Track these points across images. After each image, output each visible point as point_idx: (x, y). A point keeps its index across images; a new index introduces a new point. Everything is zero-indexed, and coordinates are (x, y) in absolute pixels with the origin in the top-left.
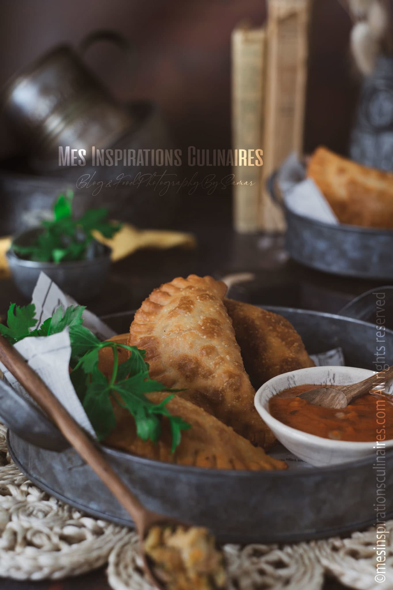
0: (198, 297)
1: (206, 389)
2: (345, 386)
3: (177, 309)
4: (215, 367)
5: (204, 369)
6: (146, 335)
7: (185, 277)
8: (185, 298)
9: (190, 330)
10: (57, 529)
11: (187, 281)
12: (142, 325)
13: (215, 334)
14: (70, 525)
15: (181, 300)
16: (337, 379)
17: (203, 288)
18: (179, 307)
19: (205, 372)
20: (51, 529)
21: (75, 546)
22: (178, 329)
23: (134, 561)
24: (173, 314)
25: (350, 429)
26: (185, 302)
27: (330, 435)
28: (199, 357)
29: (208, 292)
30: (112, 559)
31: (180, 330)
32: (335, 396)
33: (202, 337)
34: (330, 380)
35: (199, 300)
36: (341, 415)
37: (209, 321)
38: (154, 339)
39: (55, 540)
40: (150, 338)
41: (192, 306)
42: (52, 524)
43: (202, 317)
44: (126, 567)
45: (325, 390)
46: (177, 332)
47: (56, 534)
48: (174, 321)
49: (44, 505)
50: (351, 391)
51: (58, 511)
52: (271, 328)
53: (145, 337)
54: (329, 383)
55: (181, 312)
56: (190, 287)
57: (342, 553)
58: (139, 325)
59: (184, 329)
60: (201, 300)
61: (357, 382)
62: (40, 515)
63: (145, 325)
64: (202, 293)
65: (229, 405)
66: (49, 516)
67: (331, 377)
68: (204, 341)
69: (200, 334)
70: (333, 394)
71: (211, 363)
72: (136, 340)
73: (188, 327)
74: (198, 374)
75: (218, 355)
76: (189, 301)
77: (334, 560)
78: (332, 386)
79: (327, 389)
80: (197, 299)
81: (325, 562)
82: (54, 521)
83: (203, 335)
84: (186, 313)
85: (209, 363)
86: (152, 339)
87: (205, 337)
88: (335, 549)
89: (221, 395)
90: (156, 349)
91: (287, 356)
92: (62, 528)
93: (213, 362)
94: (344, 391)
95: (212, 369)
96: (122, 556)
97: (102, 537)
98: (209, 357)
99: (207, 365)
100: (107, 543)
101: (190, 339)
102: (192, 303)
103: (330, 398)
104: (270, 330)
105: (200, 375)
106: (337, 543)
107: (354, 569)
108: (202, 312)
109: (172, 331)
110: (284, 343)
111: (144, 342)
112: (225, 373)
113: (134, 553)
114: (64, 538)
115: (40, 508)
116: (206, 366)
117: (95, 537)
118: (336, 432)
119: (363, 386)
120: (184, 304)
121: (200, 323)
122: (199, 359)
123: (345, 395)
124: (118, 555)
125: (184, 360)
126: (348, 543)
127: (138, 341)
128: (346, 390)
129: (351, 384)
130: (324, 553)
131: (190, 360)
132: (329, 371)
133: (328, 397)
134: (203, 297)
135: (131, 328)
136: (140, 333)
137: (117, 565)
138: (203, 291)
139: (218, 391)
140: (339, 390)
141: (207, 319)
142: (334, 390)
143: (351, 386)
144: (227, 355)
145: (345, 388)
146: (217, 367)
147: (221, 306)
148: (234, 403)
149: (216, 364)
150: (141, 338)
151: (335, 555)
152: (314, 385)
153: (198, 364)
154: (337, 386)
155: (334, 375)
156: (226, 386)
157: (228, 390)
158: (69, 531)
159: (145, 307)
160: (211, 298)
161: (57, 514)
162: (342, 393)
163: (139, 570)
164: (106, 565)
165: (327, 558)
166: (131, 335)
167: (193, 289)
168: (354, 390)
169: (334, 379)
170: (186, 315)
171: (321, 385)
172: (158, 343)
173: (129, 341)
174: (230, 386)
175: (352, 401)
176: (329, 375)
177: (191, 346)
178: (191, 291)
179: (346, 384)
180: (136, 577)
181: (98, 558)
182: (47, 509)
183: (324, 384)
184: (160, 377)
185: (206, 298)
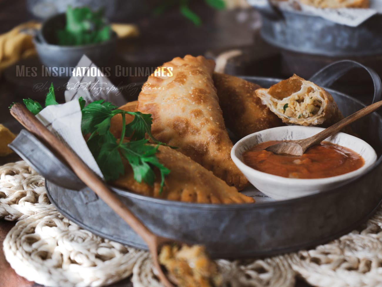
0: (190, 73)
1: (194, 143)
2: (301, 140)
3: (174, 82)
4: (201, 126)
5: (192, 128)
6: (150, 102)
7: (182, 57)
8: (181, 73)
9: (182, 98)
10: (93, 251)
11: (183, 60)
12: (147, 94)
13: (202, 101)
14: (102, 247)
15: (178, 75)
16: (294, 135)
17: (196, 65)
18: (175, 80)
19: (193, 130)
20: (89, 250)
21: (107, 263)
22: (173, 98)
23: (152, 271)
24: (170, 85)
25: (305, 171)
26: (180, 76)
27: (290, 176)
28: (189, 119)
29: (199, 68)
30: (136, 271)
31: (175, 98)
32: (293, 148)
33: (191, 103)
34: (289, 137)
35: (191, 75)
36: (298, 162)
37: (198, 91)
38: (156, 106)
39: (93, 258)
40: (152, 105)
41: (185, 80)
42: (89, 247)
43: (192, 88)
44: (146, 276)
45: (286, 144)
46: (172, 100)
47: (92, 253)
48: (171, 91)
49: (82, 233)
50: (305, 144)
51: (93, 237)
52: (248, 95)
53: (149, 104)
54: (288, 139)
55: (177, 84)
56: (185, 65)
57: (308, 261)
58: (145, 95)
59: (178, 97)
60: (192, 74)
61: (309, 137)
62: (80, 240)
63: (149, 95)
64: (194, 69)
65: (212, 155)
66: (86, 241)
67: (290, 134)
68: (194, 106)
69: (190, 101)
70: (292, 147)
71: (198, 123)
72: (142, 107)
73: (181, 95)
74: (188, 132)
75: (204, 116)
76: (183, 76)
77: (302, 266)
78: (291, 141)
79: (287, 143)
80: (189, 74)
81: (296, 268)
82: (90, 244)
83: (193, 102)
84: (180, 85)
85: (196, 123)
86: (155, 105)
87: (194, 103)
88: (303, 258)
89: (205, 147)
90: (157, 113)
91: (260, 116)
92: (97, 249)
93: (200, 122)
94: (300, 144)
95: (199, 128)
96: (143, 268)
97: (127, 255)
98: (196, 118)
99: (195, 124)
100: (131, 259)
101: (182, 105)
102: (185, 77)
103: (289, 150)
104: (248, 97)
105: (189, 133)
106: (305, 254)
107: (316, 272)
108: (192, 84)
109: (169, 99)
110: (258, 107)
111: (148, 107)
112: (208, 130)
113: (151, 266)
114: (98, 257)
115: (79, 235)
116: (195, 126)
117: (122, 255)
118: (294, 173)
119: (314, 139)
120: (179, 78)
121: (191, 92)
122: (189, 120)
123: (301, 147)
124: (140, 268)
125: (178, 121)
126: (313, 253)
127: (144, 108)
128: (301, 143)
129: (305, 138)
130: (294, 261)
131: (182, 121)
132: (287, 130)
133: (288, 149)
134: (194, 72)
135: (139, 97)
136: (145, 101)
137: (140, 274)
138: (195, 67)
139: (203, 145)
140: (296, 143)
141: (196, 89)
142: (293, 143)
143: (306, 140)
144: (211, 116)
145: (301, 142)
146: (203, 126)
147: (208, 79)
148: (216, 153)
149: (202, 124)
150: (146, 105)
151: (303, 262)
152: (277, 141)
153: (188, 124)
154: (294, 141)
155: (292, 133)
156: (209, 141)
157: (211, 143)
158: (102, 251)
159: (150, 81)
160: (201, 73)
161: (92, 239)
162: (299, 145)
163: (156, 278)
164: (131, 275)
165: (296, 264)
166: (138, 102)
167: (187, 66)
168: (308, 142)
169: (292, 135)
170: (180, 87)
171: (282, 141)
172: (159, 108)
173: (137, 107)
174: (213, 140)
175: (307, 151)
176: (288, 133)
177: (184, 110)
178: (185, 68)
179: (302, 139)
180: (154, 282)
181: (125, 271)
182: (85, 236)
183: (285, 140)
184: (159, 135)
185: (196, 73)
